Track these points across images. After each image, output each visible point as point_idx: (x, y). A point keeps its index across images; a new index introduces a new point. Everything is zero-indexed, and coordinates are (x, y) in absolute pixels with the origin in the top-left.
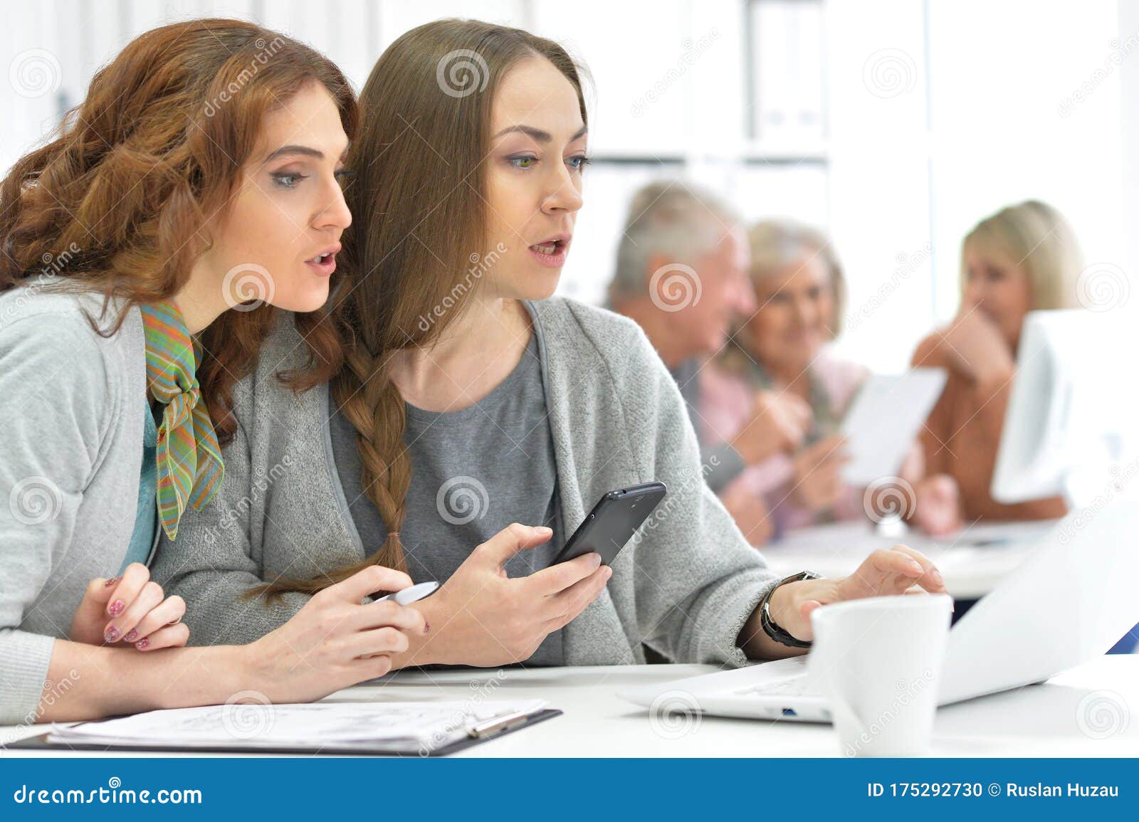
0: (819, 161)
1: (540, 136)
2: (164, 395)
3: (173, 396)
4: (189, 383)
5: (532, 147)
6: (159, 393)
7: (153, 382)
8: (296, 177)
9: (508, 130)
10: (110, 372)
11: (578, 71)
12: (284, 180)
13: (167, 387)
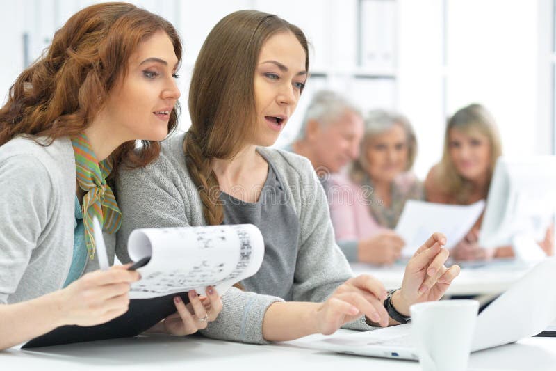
0: (391, 78)
1: (282, 67)
2: (86, 187)
3: (91, 188)
4: (99, 182)
5: (277, 71)
6: (83, 186)
7: (80, 181)
8: (154, 74)
9: (268, 62)
10: (54, 183)
11: (309, 45)
12: (149, 75)
13: (88, 183)
